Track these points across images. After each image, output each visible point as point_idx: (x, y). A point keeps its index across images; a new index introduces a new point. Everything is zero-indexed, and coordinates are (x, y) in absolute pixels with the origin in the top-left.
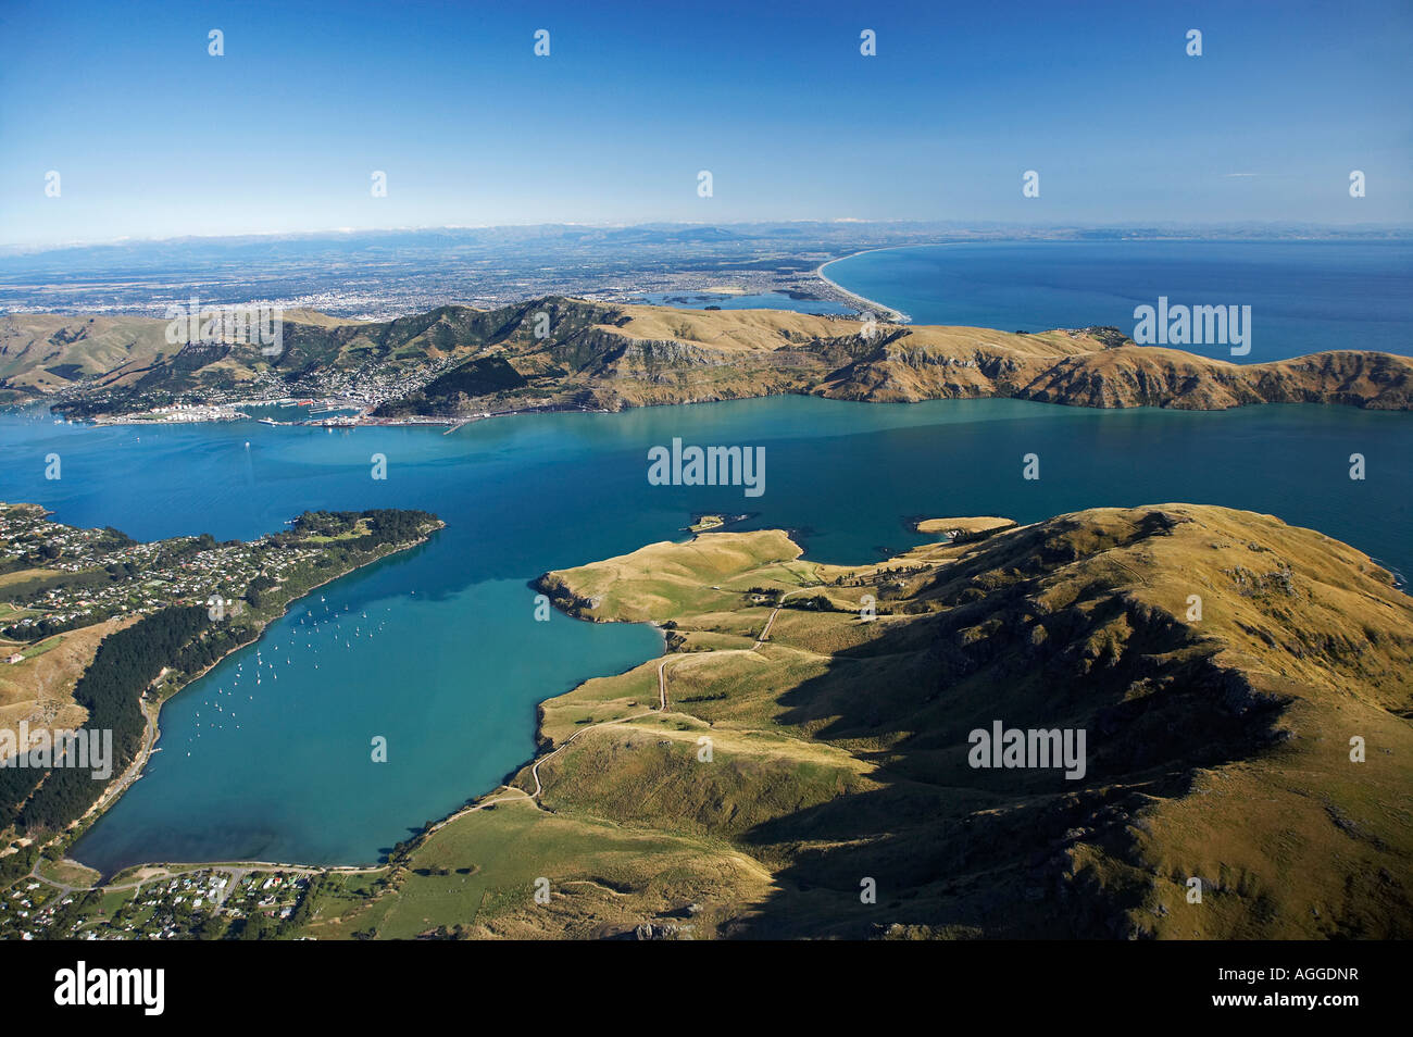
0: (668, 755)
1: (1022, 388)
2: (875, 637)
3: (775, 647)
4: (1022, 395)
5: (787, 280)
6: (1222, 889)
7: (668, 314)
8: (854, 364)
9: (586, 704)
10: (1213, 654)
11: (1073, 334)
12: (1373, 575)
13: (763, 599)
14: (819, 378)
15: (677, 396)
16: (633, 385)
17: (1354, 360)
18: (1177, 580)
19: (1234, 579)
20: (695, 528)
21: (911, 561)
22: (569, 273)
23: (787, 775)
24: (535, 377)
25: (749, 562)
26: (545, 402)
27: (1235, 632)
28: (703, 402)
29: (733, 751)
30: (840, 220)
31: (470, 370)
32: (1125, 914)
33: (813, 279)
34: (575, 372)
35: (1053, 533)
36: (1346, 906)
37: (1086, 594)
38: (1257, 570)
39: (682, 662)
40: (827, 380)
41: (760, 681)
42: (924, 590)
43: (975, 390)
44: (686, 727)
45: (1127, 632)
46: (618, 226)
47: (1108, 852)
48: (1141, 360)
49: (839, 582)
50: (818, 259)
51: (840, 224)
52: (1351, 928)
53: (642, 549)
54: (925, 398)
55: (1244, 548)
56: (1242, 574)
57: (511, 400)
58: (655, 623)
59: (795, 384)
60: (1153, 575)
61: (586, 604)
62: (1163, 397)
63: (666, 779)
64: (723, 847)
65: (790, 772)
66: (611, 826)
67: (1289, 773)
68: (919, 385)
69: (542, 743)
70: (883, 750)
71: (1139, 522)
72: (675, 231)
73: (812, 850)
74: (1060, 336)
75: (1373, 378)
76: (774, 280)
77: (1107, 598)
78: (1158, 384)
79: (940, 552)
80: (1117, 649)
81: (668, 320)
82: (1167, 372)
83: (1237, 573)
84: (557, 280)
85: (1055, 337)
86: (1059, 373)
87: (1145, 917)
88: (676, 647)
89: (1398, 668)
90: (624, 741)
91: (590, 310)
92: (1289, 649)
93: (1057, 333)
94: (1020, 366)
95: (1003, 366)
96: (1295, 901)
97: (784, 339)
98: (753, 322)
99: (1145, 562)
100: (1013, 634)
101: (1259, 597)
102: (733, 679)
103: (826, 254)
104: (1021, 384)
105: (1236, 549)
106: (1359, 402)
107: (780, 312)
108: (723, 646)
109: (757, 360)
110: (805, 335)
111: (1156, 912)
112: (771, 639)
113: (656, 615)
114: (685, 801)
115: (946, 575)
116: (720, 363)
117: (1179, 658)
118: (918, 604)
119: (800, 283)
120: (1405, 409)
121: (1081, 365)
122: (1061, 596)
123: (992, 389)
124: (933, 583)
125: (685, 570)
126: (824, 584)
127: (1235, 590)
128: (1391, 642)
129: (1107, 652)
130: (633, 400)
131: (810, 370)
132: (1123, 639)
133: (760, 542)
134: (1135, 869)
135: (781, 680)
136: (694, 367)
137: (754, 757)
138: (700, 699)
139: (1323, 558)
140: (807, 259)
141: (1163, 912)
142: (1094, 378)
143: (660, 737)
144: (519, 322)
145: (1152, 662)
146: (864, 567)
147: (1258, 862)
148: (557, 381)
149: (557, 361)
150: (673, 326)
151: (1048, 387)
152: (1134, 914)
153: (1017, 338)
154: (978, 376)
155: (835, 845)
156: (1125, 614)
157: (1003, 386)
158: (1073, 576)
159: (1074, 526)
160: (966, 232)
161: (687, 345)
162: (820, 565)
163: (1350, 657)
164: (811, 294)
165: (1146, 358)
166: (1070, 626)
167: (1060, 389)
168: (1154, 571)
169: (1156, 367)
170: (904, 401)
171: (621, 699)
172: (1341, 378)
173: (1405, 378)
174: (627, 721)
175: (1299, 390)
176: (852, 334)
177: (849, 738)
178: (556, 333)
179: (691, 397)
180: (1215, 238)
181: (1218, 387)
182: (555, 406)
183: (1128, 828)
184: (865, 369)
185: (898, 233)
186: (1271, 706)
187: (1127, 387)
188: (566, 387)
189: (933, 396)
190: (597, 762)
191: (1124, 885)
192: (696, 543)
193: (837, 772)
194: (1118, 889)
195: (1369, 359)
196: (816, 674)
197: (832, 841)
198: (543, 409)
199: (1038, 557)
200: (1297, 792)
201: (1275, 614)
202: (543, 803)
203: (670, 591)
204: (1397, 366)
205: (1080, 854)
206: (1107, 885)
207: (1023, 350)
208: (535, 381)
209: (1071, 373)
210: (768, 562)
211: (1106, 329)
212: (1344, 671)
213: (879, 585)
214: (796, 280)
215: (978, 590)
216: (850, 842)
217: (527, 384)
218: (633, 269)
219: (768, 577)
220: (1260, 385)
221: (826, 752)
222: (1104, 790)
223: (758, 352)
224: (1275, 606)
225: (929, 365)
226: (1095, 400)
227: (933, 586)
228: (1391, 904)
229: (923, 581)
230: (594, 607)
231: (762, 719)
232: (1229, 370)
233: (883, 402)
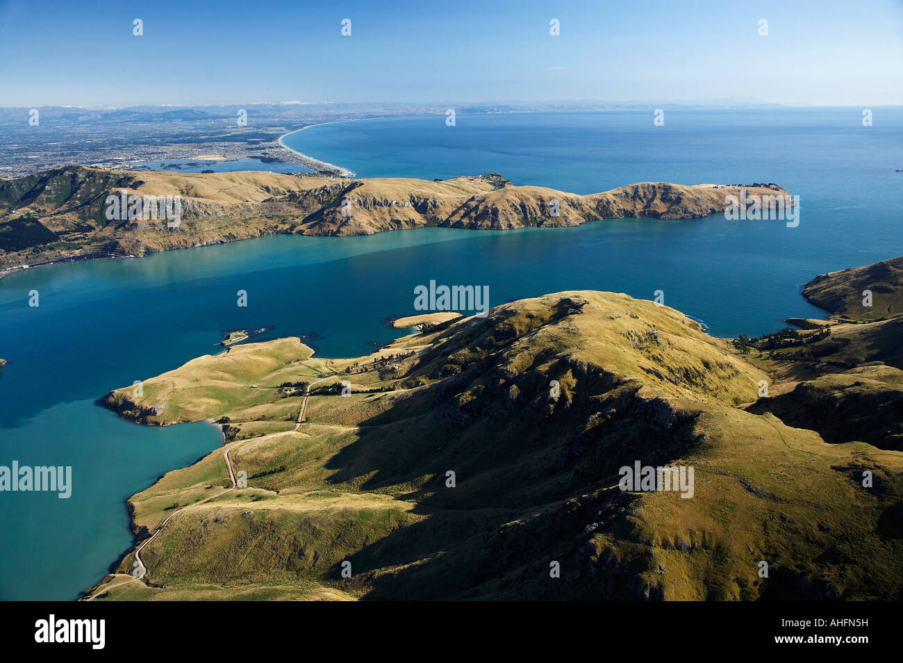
0: (252, 523)
1: (444, 219)
2: (388, 408)
3: (312, 426)
4: (445, 224)
5: (257, 149)
6: (693, 546)
7: (173, 177)
8: (323, 209)
9: (169, 494)
10: (637, 390)
11: (472, 180)
12: (690, 326)
13: (293, 390)
14: (298, 221)
15: (190, 241)
16: (153, 235)
17: (651, 189)
18: (597, 343)
19: (628, 338)
20: (227, 343)
21: (396, 350)
22: (76, 147)
23: (352, 522)
24: (66, 233)
25: (275, 364)
26: (77, 252)
27: (641, 373)
28: (211, 245)
29: (303, 510)
30: (287, 103)
31: (4, 229)
32: (639, 577)
33: (277, 147)
34: (101, 227)
35: (499, 320)
36: (767, 542)
37: (540, 359)
38: (639, 331)
39: (242, 447)
40: (304, 222)
41: (308, 453)
42: (413, 370)
43: (412, 223)
44: (259, 498)
45: (573, 382)
46: (109, 108)
47: (617, 537)
48: (522, 195)
49: (348, 371)
50: (278, 132)
51: (288, 105)
52: (772, 555)
53: (187, 364)
54: (378, 231)
55: (629, 317)
56: (632, 334)
57: (47, 253)
58: (212, 420)
59: (281, 227)
60: (582, 342)
61: (151, 412)
62: (538, 220)
63: (255, 542)
64: (313, 587)
65: (353, 519)
66: (216, 589)
67: (713, 462)
68: (373, 222)
69: (137, 531)
70: (416, 491)
71: (556, 306)
72: (160, 112)
73: (385, 574)
74: (463, 181)
75: (663, 200)
76: (247, 149)
77: (556, 361)
78: (535, 211)
79: (416, 341)
80: (569, 395)
81: (174, 182)
82: (539, 203)
83: (629, 334)
84: (65, 153)
85: (460, 183)
86: (468, 207)
87: (652, 576)
88: (234, 436)
89: (724, 383)
90: (212, 517)
91: (106, 177)
92: (670, 380)
93: (461, 179)
94: (441, 204)
95: (430, 205)
96: (738, 546)
97: (266, 193)
98: (241, 181)
99: (574, 333)
100: (494, 393)
101: (643, 348)
102: (286, 455)
103: (283, 128)
104: (444, 217)
105: (625, 318)
106: (657, 216)
107: (261, 172)
108: (272, 431)
109: (249, 210)
110: (281, 189)
111: (658, 571)
112: (307, 420)
113: (212, 414)
114: (274, 556)
115: (427, 357)
116: (221, 214)
117: (614, 395)
118: (412, 381)
119: (267, 151)
120: (683, 218)
121: (483, 201)
122: (522, 362)
123: (424, 222)
124: (418, 364)
125: (226, 375)
126: (336, 374)
127: (630, 345)
128: (718, 367)
129: (563, 397)
130: (154, 246)
131: (291, 216)
132: (572, 387)
133: (281, 347)
134: (638, 544)
135: (325, 450)
136: (200, 218)
137: (321, 512)
138: (264, 474)
139: (663, 318)
140: (267, 133)
141: (662, 570)
142: (493, 209)
143: (241, 509)
144: (42, 189)
145: (597, 401)
146: (362, 358)
147: (710, 524)
148: (86, 235)
149: (84, 219)
150: (179, 186)
151: (462, 217)
152: (645, 575)
153: (435, 184)
154: (413, 213)
155: (402, 567)
156: (571, 370)
157: (431, 219)
158: (527, 348)
159: (513, 313)
160: (381, 110)
161: (193, 201)
162: (330, 360)
163: (698, 380)
164: (276, 159)
165: (525, 194)
166: (534, 383)
167: (470, 218)
168: (581, 339)
169: (532, 199)
170: (363, 234)
171: (198, 485)
172: (645, 200)
173: (681, 199)
174: (208, 501)
175: (621, 210)
176: (319, 187)
177: (388, 486)
178: (79, 196)
179: (201, 241)
180: (547, 111)
181: (571, 210)
182: (86, 255)
183: (628, 517)
184: (333, 212)
185: (332, 111)
186: (688, 420)
187: (515, 214)
188: (94, 240)
189: (383, 229)
190: (193, 538)
191: (633, 557)
192: (229, 354)
193: (389, 513)
194: (629, 560)
195: (659, 188)
196: (351, 442)
197: (398, 565)
198: (77, 258)
199: (491, 337)
200: (721, 473)
201: (654, 359)
202: (152, 581)
203: (218, 393)
204: (676, 191)
205: (600, 541)
206: (621, 559)
207: (441, 192)
208: (66, 236)
209: (477, 207)
210: (290, 362)
211: (492, 175)
212: (697, 389)
213: (379, 370)
214: (264, 149)
215: (453, 365)
216: (414, 563)
217: (59, 238)
218: (130, 143)
219: (291, 373)
220: (597, 208)
221: (374, 499)
222: (596, 494)
223: (250, 204)
224: (653, 353)
225: (378, 207)
226: (495, 225)
227: (419, 366)
228: (790, 534)
229: (411, 363)
230: (159, 414)
231: (317, 482)
232: (578, 199)
233: (348, 236)
